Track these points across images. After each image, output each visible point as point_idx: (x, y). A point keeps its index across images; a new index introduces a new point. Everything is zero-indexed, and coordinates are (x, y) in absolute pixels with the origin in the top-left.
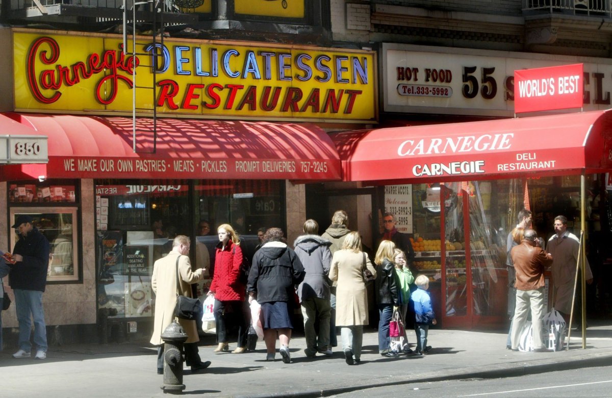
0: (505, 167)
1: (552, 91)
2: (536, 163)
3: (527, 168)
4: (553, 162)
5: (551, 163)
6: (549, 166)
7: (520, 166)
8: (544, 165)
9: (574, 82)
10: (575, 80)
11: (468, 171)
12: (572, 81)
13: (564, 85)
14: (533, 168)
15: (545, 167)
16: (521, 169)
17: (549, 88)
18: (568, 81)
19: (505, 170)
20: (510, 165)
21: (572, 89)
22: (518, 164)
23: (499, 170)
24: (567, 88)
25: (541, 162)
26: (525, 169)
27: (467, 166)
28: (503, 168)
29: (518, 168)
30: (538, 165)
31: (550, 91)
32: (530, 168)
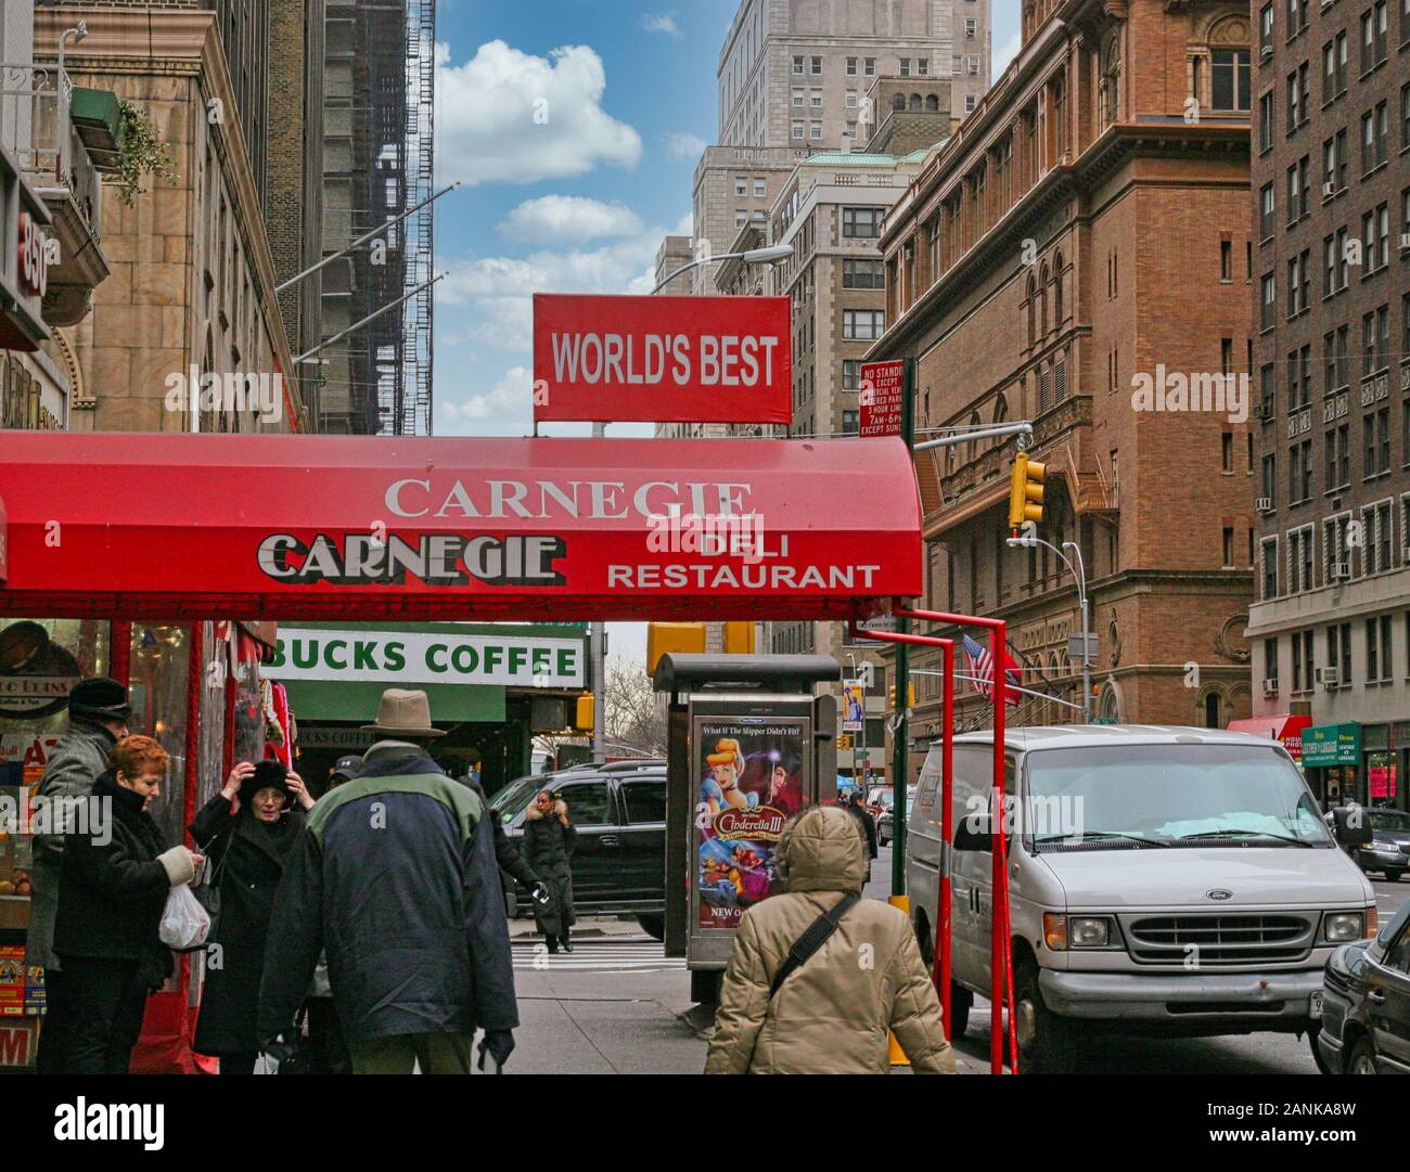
0: (642, 576)
1: (682, 371)
2: (792, 571)
3: (747, 582)
4: (868, 570)
5: (859, 576)
6: (849, 582)
7: (710, 576)
8: (827, 580)
9: (760, 355)
10: (763, 349)
11: (494, 571)
12: (749, 349)
13: (719, 358)
14: (775, 584)
15: (833, 584)
16: (715, 584)
17: (670, 360)
18: (733, 350)
19: (642, 584)
20: (668, 571)
21: (750, 372)
22: (701, 570)
23: (612, 584)
24: (733, 370)
25: (812, 569)
26: (735, 584)
27: (494, 556)
28: (634, 578)
29: (701, 583)
30: (797, 579)
31: (675, 371)
32: (762, 582)
